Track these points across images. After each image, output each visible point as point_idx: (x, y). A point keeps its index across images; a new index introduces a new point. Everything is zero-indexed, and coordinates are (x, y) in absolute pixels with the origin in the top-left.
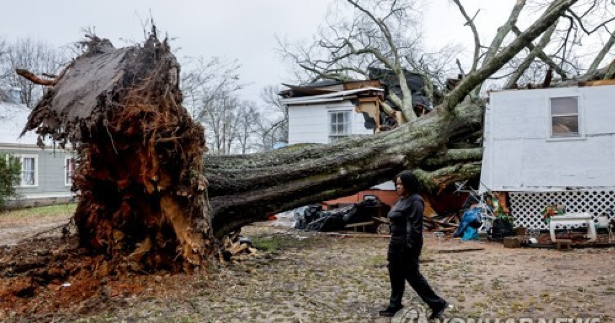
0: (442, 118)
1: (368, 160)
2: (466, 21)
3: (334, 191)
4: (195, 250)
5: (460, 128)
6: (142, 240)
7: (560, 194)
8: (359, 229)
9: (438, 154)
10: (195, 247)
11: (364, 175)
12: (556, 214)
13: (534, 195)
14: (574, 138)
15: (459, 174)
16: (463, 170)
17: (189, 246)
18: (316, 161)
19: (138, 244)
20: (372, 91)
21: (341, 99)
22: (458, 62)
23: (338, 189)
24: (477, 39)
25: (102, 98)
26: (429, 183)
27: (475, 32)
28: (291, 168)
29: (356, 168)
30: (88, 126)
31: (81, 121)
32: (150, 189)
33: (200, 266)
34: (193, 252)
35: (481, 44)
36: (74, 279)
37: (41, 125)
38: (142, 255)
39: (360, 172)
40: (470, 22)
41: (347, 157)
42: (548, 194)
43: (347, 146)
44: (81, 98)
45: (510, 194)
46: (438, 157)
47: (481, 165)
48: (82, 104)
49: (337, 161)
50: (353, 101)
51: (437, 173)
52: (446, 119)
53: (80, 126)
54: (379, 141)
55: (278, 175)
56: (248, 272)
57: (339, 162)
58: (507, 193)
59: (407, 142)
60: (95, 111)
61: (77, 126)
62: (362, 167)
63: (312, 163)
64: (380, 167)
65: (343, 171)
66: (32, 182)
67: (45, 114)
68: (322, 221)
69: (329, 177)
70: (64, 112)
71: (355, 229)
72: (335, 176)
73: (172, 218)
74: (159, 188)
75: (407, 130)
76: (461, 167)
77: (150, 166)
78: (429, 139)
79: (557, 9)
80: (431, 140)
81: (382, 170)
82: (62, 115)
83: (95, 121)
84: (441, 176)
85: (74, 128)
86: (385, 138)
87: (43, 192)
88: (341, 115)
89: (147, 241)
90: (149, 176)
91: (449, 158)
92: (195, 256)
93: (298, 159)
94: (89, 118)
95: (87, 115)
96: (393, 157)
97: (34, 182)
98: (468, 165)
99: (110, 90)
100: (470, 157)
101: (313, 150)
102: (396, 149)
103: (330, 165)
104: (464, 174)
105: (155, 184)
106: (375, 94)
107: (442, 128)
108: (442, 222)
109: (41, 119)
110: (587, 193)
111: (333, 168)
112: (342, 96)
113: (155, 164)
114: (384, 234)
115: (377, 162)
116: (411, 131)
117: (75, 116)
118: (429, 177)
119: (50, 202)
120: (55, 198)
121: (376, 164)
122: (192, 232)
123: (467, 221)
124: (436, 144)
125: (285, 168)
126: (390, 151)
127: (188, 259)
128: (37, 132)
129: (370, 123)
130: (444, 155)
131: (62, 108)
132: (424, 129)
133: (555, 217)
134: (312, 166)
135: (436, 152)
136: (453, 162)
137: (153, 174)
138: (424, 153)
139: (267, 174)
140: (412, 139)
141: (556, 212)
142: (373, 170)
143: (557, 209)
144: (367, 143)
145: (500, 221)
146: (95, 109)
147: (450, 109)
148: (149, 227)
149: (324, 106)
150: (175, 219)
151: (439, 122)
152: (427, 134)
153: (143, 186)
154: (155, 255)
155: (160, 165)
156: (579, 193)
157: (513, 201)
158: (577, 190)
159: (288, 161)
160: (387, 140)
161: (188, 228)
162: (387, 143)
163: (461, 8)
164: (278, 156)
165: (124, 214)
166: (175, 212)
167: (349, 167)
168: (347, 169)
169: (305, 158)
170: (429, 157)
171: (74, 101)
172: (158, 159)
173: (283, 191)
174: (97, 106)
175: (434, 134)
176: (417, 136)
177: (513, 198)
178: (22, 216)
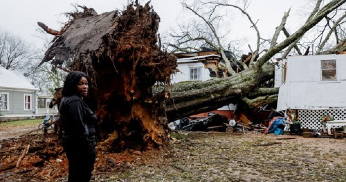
0: (256, 71)
1: (224, 91)
2: (252, 25)
3: (207, 107)
4: (160, 135)
5: (264, 77)
6: (111, 132)
7: (326, 111)
8: (215, 130)
9: (255, 90)
10: (160, 133)
11: (222, 99)
12: (329, 120)
13: (311, 111)
14: (334, 81)
15: (267, 101)
16: (269, 98)
17: (156, 133)
18: (200, 90)
19: (110, 135)
20: (214, 57)
21: (197, 60)
22: (249, 46)
23: (209, 107)
24: (258, 34)
25: (105, 38)
26: (251, 105)
27: (257, 31)
28: (189, 93)
29: (219, 95)
30: (97, 55)
31: (91, 52)
32: (129, 98)
33: (162, 146)
34: (159, 137)
35: (261, 37)
36: (62, 157)
37: (54, 58)
38: (113, 141)
39: (220, 97)
40: (254, 26)
41: (215, 89)
42: (320, 111)
43: (213, 83)
44: (89, 38)
45: (299, 110)
46: (254, 92)
47: (277, 96)
48: (91, 42)
49: (210, 91)
50: (203, 62)
51: (255, 100)
52: (258, 72)
53: (91, 55)
54: (227, 81)
55: (182, 97)
56: (188, 149)
57: (211, 91)
58: (297, 110)
59: (240, 83)
60: (101, 46)
61: (89, 55)
62: (222, 95)
63: (198, 91)
64: (230, 95)
65: (213, 97)
66: (5, 108)
67: (58, 51)
68: (191, 126)
69: (206, 100)
70: (77, 47)
71: (213, 130)
72: (209, 99)
73: (141, 116)
74: (134, 98)
75: (240, 77)
76: (268, 97)
77: (131, 84)
78: (251, 82)
79: (324, 13)
80: (252, 82)
81: (229, 97)
82: (75, 49)
83: (102, 52)
84: (257, 102)
85: (86, 57)
86: (231, 80)
87: (12, 113)
88: (196, 70)
89: (115, 132)
90: (129, 90)
91: (260, 93)
92: (160, 139)
93: (190, 89)
94: (98, 50)
95: (96, 48)
96: (235, 90)
97: (7, 107)
98: (270, 96)
99: (111, 33)
100: (271, 92)
101: (197, 84)
102: (236, 86)
103: (206, 93)
104: (269, 101)
105: (132, 95)
106: (215, 58)
107: (256, 76)
108: (257, 126)
109: (55, 54)
110: (341, 110)
111: (208, 94)
112: (197, 59)
113: (134, 82)
114: (231, 132)
115: (227, 93)
116: (242, 77)
117: (86, 49)
118: (251, 102)
119: (16, 119)
120: (19, 117)
121: (227, 94)
122: (158, 125)
123: (277, 125)
124: (254, 85)
125: (185, 93)
126: (233, 87)
127: (155, 141)
128: (52, 63)
129: (212, 74)
130: (257, 91)
131: (75, 45)
132: (248, 76)
133: (330, 122)
134: (198, 93)
135: (254, 89)
136: (262, 94)
137: (132, 89)
138: (249, 89)
139: (177, 96)
140: (243, 82)
141: (329, 119)
142: (225, 97)
143: (330, 118)
144: (222, 82)
145: (295, 125)
146: (101, 44)
147: (260, 66)
148: (118, 123)
149: (186, 65)
150: (143, 117)
151: (255, 73)
152: (249, 79)
153: (124, 96)
154: (121, 141)
155: (137, 83)
156: (336, 110)
157: (300, 114)
158: (335, 109)
159: (186, 89)
160: (231, 81)
161: (155, 122)
162: (231, 83)
163: (250, 18)
164: (181, 87)
165: (102, 116)
166: (143, 113)
167: (215, 94)
168: (214, 95)
169: (194, 88)
170: (250, 91)
171: (84, 41)
172: (136, 80)
173: (185, 106)
174: (102, 43)
175: (253, 80)
176: (245, 80)
177: (300, 113)
178: (4, 126)
